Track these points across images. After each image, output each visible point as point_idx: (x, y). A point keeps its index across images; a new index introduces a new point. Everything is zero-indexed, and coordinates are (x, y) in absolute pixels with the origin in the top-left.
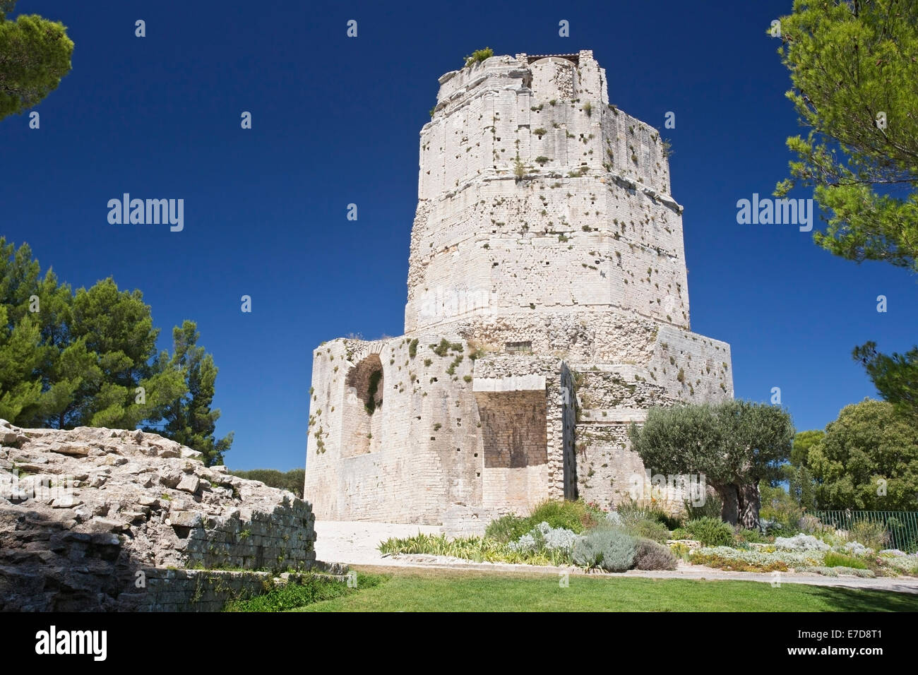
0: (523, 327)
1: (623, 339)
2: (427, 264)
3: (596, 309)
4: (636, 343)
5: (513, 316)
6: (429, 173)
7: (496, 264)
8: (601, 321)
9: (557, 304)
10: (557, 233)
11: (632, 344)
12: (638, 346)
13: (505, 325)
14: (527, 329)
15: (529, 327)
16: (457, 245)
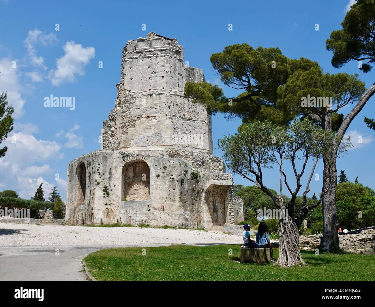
0: (184, 155)
1: (212, 163)
2: (136, 120)
3: (205, 151)
4: (215, 165)
5: (180, 150)
6: (131, 79)
7: (175, 129)
8: (206, 156)
9: (194, 148)
10: (193, 120)
11: (214, 165)
12: (216, 166)
13: (178, 153)
14: (185, 156)
15: (185, 155)
16: (155, 117)
